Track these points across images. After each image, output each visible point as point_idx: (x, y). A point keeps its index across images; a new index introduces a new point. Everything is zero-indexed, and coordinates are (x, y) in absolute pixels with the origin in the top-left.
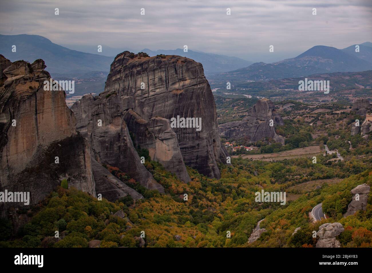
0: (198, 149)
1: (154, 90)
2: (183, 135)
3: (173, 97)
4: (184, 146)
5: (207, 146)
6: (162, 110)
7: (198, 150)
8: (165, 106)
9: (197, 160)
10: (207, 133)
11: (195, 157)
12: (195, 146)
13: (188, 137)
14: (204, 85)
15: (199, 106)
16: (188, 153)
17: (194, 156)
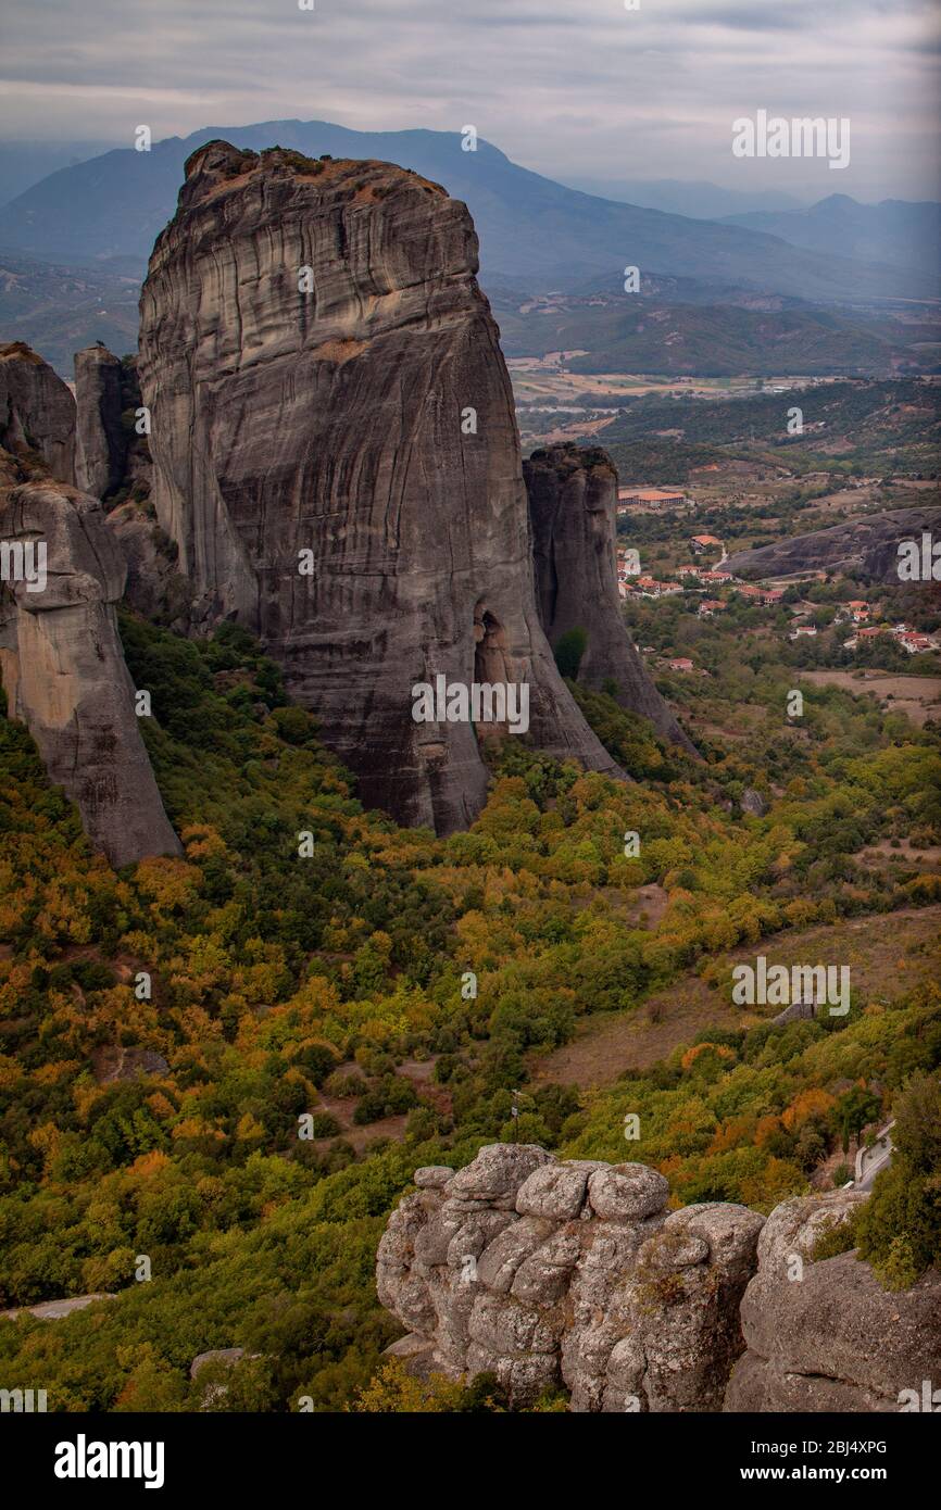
0: (381, 659)
1: (257, 338)
2: (329, 578)
3: (315, 374)
4: (328, 637)
5: (425, 648)
6: (265, 442)
7: (378, 666)
8: (280, 419)
9: (365, 718)
10: (430, 580)
11: (360, 704)
12: (367, 645)
13: (346, 592)
14: (458, 323)
15: (406, 434)
16: (338, 675)
17: (358, 696)
